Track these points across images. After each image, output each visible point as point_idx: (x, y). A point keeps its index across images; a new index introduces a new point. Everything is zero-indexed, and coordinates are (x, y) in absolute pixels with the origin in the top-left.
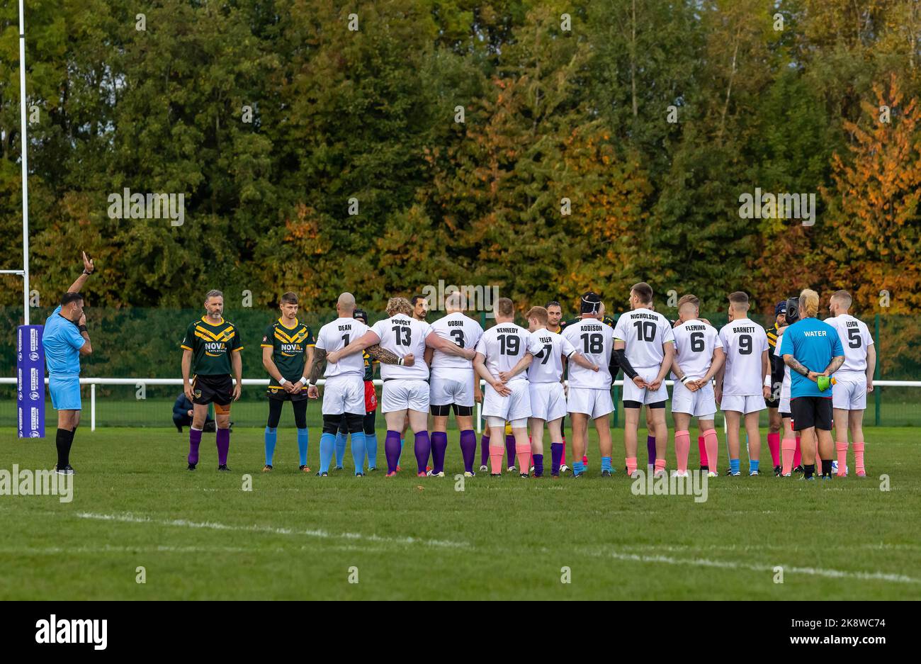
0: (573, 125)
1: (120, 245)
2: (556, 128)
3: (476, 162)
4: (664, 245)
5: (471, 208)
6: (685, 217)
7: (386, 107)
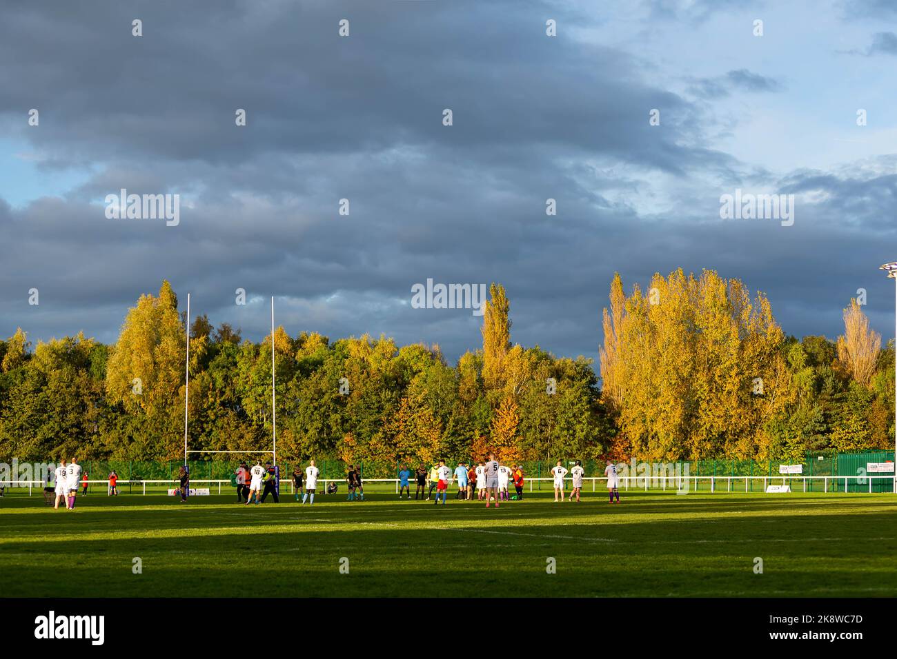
0: (423, 411)
1: (299, 444)
2: (418, 412)
3: (396, 421)
4: (447, 442)
5: (395, 433)
6: (453, 434)
7: (372, 406)
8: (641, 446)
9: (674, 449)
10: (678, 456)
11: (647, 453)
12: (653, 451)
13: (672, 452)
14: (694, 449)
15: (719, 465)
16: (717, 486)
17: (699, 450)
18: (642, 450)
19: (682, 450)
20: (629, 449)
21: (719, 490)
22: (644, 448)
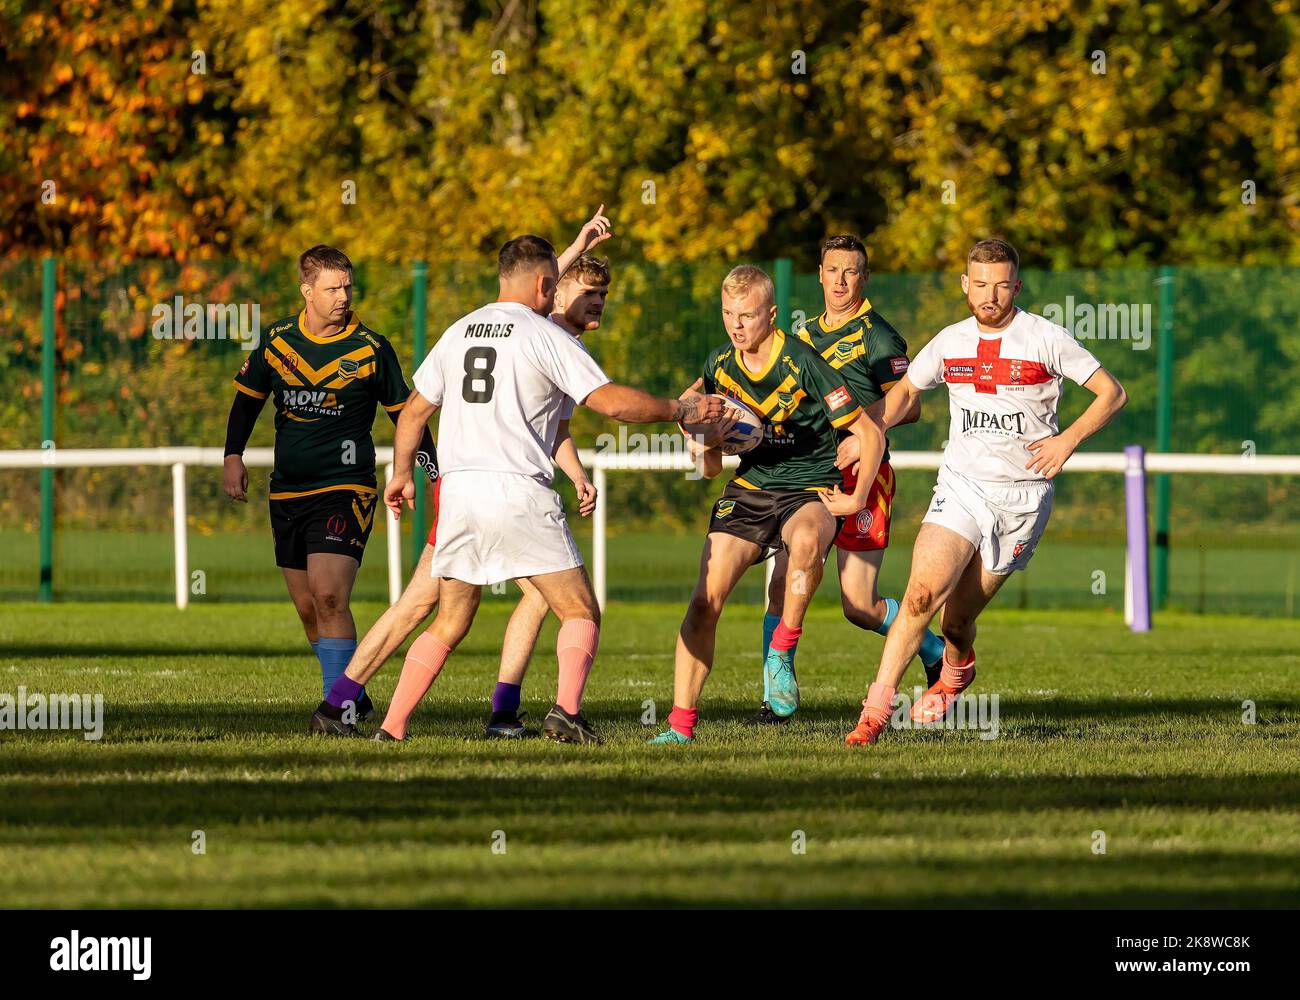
8: (346, 92)
9: (708, 144)
10: (751, 225)
11: (404, 178)
12: (479, 156)
13: (691, 179)
14: (931, 134)
15: (1211, 327)
16: (1182, 562)
17: (989, 159)
18: (349, 151)
19: (794, 157)
20: (211, 135)
21: (1202, 605)
22: (373, 125)
